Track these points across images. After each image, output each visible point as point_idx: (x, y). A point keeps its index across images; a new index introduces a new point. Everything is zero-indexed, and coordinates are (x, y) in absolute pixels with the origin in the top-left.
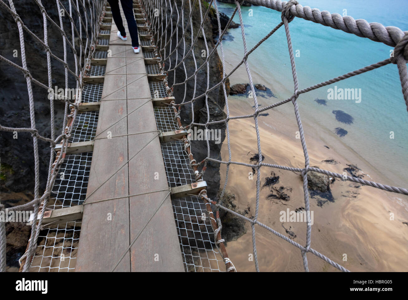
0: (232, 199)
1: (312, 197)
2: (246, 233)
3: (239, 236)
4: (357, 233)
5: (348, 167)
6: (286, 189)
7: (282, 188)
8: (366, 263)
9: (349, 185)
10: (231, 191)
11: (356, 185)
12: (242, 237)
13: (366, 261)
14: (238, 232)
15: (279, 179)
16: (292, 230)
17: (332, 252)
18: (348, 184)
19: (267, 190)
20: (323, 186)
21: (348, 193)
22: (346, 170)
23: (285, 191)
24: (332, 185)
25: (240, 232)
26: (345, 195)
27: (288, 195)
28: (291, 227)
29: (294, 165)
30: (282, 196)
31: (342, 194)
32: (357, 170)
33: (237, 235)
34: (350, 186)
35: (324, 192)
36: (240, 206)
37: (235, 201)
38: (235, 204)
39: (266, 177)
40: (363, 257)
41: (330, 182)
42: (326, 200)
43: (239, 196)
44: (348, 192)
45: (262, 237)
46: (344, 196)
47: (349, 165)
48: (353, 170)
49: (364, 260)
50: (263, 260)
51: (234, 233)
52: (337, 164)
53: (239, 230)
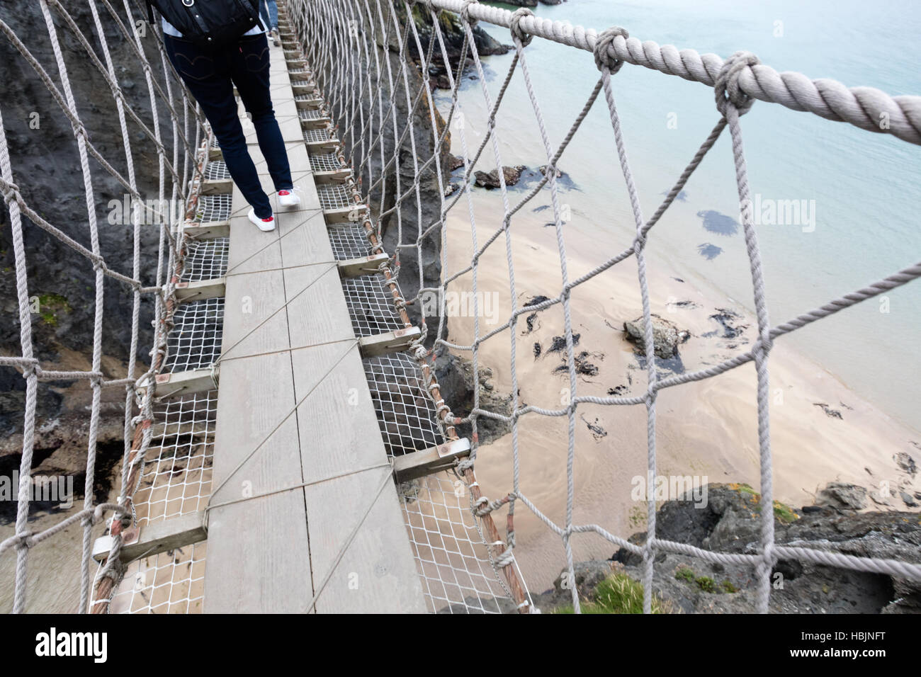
0: (487, 377)
1: (642, 368)
2: (510, 432)
3: (496, 436)
4: (723, 424)
5: (718, 313)
6: (592, 356)
7: (585, 354)
8: (735, 472)
9: (718, 344)
10: (484, 362)
11: (731, 344)
12: (503, 438)
13: (735, 468)
14: (495, 430)
15: (580, 340)
16: (600, 424)
17: (674, 457)
18: (716, 343)
19: (556, 359)
20: (664, 347)
21: (713, 359)
22: (713, 319)
23: (590, 360)
24: (684, 345)
25: (499, 429)
26: (706, 362)
27: (595, 366)
28: (597, 420)
29: (610, 314)
30: (583, 368)
31: (703, 360)
32: (735, 317)
33: (493, 434)
34: (718, 346)
35: (666, 358)
36: (501, 388)
37: (491, 380)
38: (491, 384)
39: (554, 336)
40: (729, 462)
41: (679, 341)
42: (671, 371)
43: (499, 371)
44: (713, 356)
45: (541, 437)
46: (704, 363)
47: (721, 310)
48: (728, 317)
49: (732, 467)
50: (541, 473)
51: (486, 431)
52: (697, 309)
53: (497, 425)
